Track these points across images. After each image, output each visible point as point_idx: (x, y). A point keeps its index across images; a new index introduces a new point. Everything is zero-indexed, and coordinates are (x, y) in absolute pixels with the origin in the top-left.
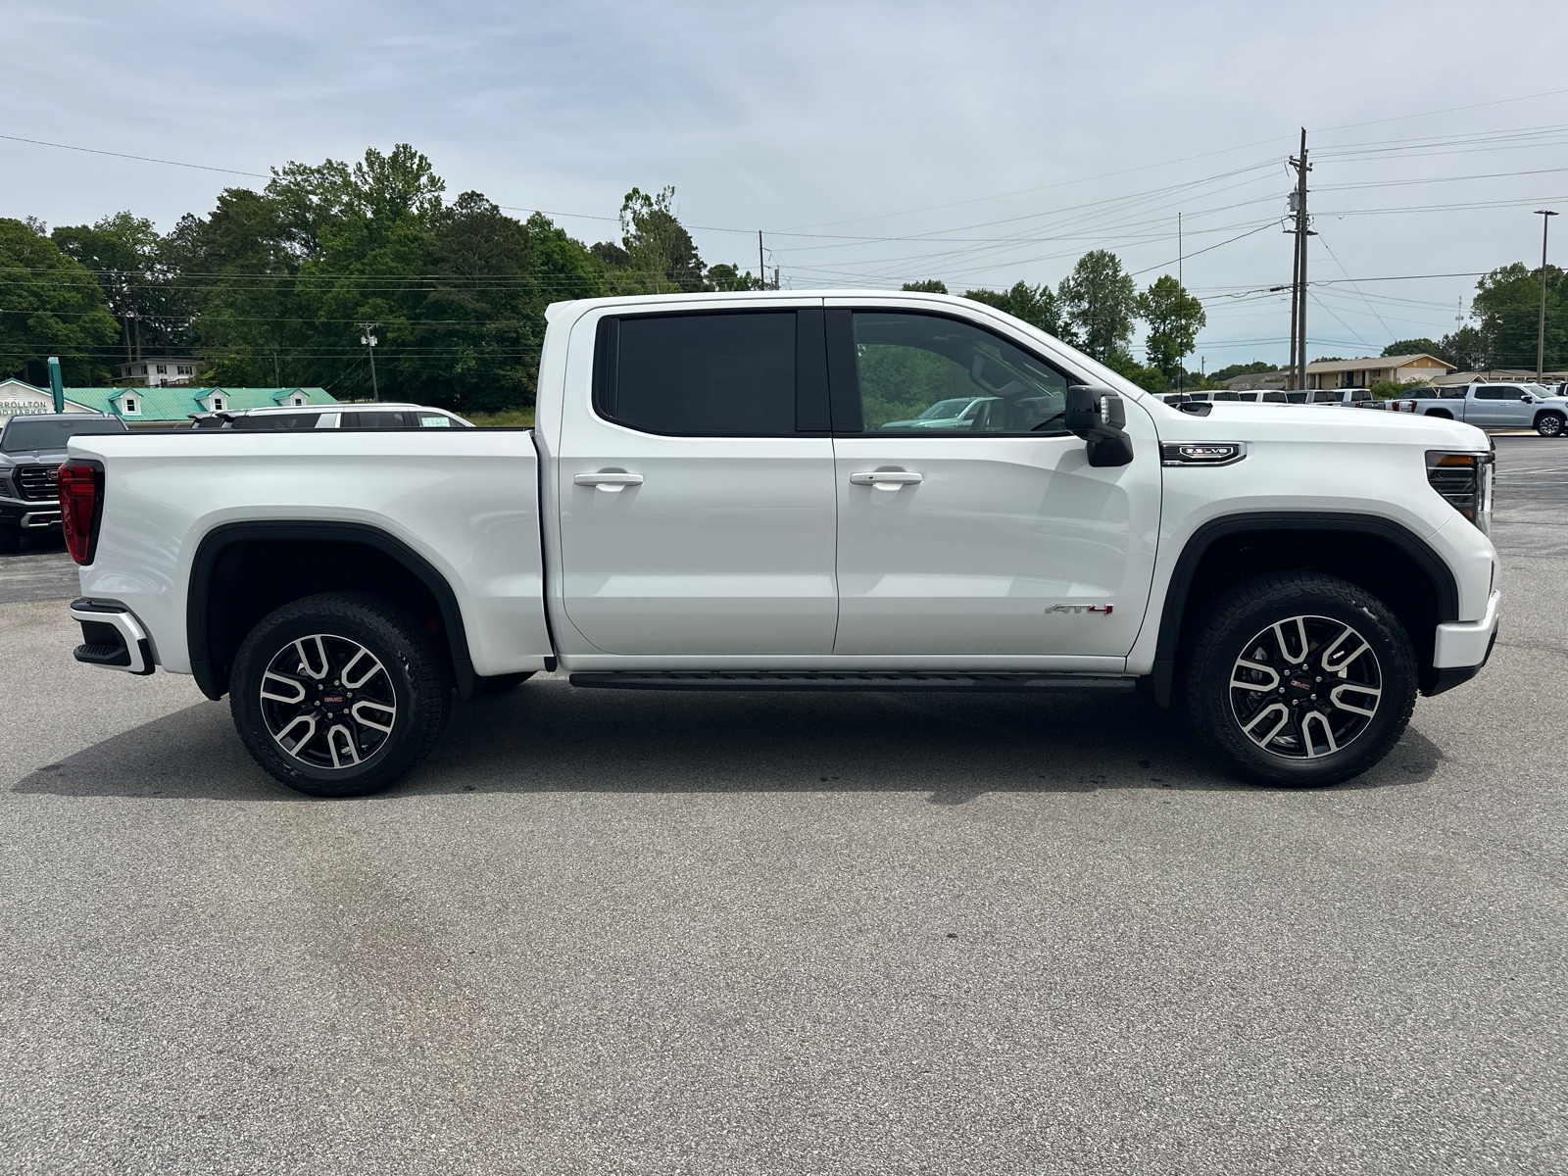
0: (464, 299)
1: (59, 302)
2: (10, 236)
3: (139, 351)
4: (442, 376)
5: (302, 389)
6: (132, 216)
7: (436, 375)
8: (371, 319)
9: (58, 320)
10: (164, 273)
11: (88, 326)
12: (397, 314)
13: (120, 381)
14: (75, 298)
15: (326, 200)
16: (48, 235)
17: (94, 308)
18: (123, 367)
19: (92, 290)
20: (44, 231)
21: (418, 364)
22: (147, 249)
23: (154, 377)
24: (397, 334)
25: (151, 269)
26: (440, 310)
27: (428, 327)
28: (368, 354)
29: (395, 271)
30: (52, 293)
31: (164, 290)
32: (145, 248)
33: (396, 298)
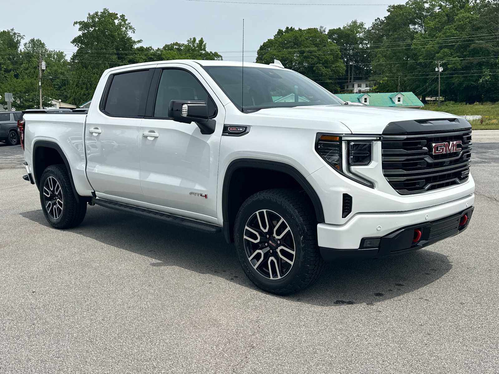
0: (488, 46)
1: (325, 60)
2: (312, 35)
3: (352, 78)
4: (473, 85)
5: (401, 93)
6: (357, 22)
7: (470, 84)
8: (441, 59)
9: (324, 67)
10: (366, 44)
11: (334, 69)
12: (454, 56)
13: (344, 91)
14: (330, 58)
15: (432, 5)
16: (326, 33)
17: (337, 61)
18: (346, 85)
19: (337, 54)
20: (325, 32)
21: (462, 79)
22: (361, 35)
23: (356, 89)
24: (453, 65)
25: (361, 43)
26: (476, 52)
27: (469, 61)
28: (438, 75)
29: (455, 35)
30: (323, 57)
31: (365, 52)
32: (360, 35)
33: (455, 48)
